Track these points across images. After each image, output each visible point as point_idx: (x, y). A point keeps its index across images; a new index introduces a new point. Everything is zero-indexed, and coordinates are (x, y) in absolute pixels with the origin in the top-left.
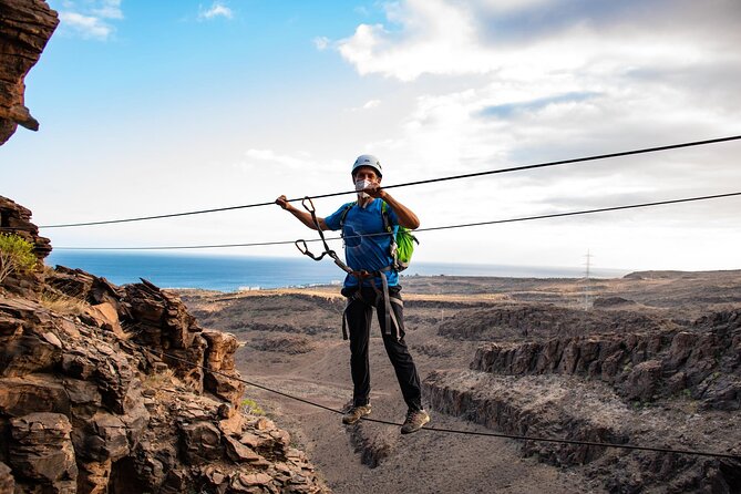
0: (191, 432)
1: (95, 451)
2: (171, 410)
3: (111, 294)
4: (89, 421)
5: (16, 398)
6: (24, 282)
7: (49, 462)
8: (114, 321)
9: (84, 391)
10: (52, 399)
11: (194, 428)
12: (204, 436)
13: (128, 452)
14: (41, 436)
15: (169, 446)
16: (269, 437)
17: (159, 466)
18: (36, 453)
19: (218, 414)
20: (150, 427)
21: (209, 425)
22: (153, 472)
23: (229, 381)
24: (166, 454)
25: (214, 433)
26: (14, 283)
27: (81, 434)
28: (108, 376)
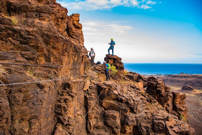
0: (156, 123)
1: (125, 122)
2: (152, 115)
3: (143, 80)
4: (125, 114)
5: (108, 105)
6: (117, 76)
7: (112, 123)
8: (142, 87)
9: (124, 106)
10: (116, 107)
11: (157, 122)
12: (160, 125)
13: (136, 124)
14: (111, 116)
15: (149, 125)
16: (184, 130)
17: (145, 130)
18: (109, 120)
19: (166, 119)
20: (145, 119)
21: (163, 122)
22: (143, 131)
23: (181, 108)
24: (148, 127)
25: (163, 124)
26: (114, 77)
27: (123, 117)
28: (130, 103)
